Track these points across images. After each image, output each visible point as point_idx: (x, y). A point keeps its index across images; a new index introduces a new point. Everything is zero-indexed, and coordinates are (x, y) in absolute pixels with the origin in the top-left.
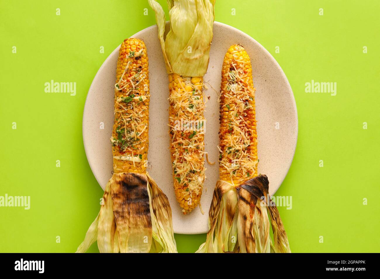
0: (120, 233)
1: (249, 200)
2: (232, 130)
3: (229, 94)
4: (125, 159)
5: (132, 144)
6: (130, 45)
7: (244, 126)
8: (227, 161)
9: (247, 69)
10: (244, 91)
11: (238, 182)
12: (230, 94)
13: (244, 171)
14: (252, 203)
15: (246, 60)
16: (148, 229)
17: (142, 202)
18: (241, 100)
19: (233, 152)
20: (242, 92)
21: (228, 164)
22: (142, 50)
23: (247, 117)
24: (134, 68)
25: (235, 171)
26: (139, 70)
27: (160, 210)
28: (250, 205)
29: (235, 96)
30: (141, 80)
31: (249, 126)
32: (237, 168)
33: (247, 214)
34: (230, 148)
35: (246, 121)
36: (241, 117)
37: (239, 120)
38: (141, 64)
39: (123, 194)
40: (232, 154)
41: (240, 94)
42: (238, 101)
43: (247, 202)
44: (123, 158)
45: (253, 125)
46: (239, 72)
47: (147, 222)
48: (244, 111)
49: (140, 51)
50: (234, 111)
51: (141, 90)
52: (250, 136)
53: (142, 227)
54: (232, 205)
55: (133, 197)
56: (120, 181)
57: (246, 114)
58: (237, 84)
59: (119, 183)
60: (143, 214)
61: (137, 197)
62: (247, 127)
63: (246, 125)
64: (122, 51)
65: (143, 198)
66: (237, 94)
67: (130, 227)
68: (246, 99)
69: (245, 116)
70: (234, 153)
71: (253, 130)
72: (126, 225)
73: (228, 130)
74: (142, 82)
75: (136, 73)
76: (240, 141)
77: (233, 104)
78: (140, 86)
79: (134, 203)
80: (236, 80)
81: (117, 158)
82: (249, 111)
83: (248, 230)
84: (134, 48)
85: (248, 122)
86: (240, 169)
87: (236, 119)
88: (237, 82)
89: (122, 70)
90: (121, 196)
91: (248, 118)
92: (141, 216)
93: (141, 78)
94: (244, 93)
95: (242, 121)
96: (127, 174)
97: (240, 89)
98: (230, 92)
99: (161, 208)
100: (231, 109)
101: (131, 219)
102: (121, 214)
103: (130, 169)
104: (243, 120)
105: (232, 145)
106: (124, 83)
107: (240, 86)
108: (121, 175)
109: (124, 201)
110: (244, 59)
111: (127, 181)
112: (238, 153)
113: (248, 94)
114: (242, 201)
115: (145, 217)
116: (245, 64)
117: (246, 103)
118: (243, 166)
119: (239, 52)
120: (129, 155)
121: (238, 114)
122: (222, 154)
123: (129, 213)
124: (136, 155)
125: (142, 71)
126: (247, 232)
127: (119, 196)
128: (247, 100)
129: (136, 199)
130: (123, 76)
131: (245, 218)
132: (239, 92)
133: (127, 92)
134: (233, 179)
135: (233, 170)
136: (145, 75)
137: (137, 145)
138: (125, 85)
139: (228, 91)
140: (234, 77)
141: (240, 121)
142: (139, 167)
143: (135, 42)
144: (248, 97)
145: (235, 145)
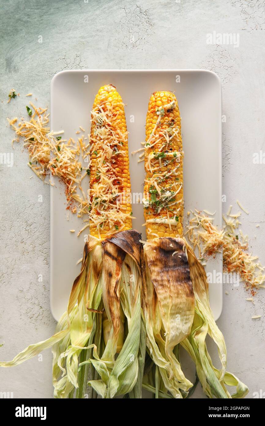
0: (161, 304)
1: (115, 255)
2: (99, 178)
3: (96, 139)
4: (160, 222)
5: (168, 205)
6: (159, 97)
7: (111, 174)
8: (95, 213)
9: (117, 111)
10: (112, 135)
11: (106, 237)
12: (98, 140)
13: (110, 224)
14: (120, 258)
15: (116, 101)
16: (190, 298)
17: (182, 269)
18: (108, 145)
19: (99, 203)
20: (109, 136)
21: (95, 216)
22: (174, 101)
23: (115, 163)
24: (166, 122)
25: (102, 223)
26: (171, 123)
27: (197, 280)
28: (117, 261)
29: (102, 141)
30: (174, 134)
31: (119, 174)
32: (104, 221)
33: (113, 270)
34: (97, 198)
35: (114, 168)
36: (108, 164)
37: (106, 167)
38: (174, 117)
39: (160, 261)
40: (99, 204)
41: (107, 139)
42: (105, 147)
43: (113, 258)
44: (158, 220)
45: (124, 173)
46: (107, 115)
47: (189, 290)
48: (112, 158)
49: (172, 103)
50: (101, 157)
51: (174, 145)
52: (120, 185)
53: (184, 296)
54: (98, 262)
55: (171, 264)
56: (156, 247)
57: (114, 161)
58: (104, 128)
59: (155, 249)
60: (183, 282)
61: (175, 264)
62: (115, 175)
63: (114, 173)
64: (152, 104)
65: (182, 265)
66: (104, 139)
67: (171, 296)
68: (114, 144)
69: (114, 162)
70: (101, 204)
71: (123, 179)
72: (167, 294)
73: (96, 178)
74: (175, 136)
75: (169, 127)
76: (107, 190)
77: (100, 150)
78: (173, 141)
79: (173, 271)
80: (103, 124)
81: (152, 220)
82: (119, 157)
83: (113, 289)
84: (165, 100)
85: (117, 169)
86: (107, 222)
87: (103, 166)
88: (104, 126)
89: (153, 125)
90: (158, 263)
91: (116, 166)
92: (182, 284)
93: (175, 131)
94: (112, 137)
95: (109, 168)
96: (163, 238)
97: (108, 133)
98: (97, 136)
99: (198, 278)
100: (98, 155)
101: (172, 288)
102: (160, 283)
103: (166, 233)
104: (111, 167)
105: (98, 195)
106: (156, 138)
107: (107, 130)
108: (156, 241)
109: (161, 268)
110: (114, 100)
111: (164, 246)
112: (105, 204)
113: (117, 139)
114: (107, 256)
115: (186, 286)
116: (114, 106)
117: (114, 149)
118: (110, 218)
119: (109, 92)
120: (164, 217)
121: (105, 161)
122: (91, 206)
123: (169, 281)
124: (171, 217)
125: (174, 125)
126: (112, 291)
127: (155, 263)
128: (116, 146)
129: (175, 266)
130: (154, 130)
131: (110, 275)
132: (106, 137)
133: (160, 148)
134: (100, 233)
135: (100, 223)
136: (178, 129)
137: (172, 206)
138: (157, 140)
139: (95, 136)
140: (101, 119)
141: (108, 168)
142: (175, 231)
143: (166, 94)
144: (116, 142)
145: (102, 195)
